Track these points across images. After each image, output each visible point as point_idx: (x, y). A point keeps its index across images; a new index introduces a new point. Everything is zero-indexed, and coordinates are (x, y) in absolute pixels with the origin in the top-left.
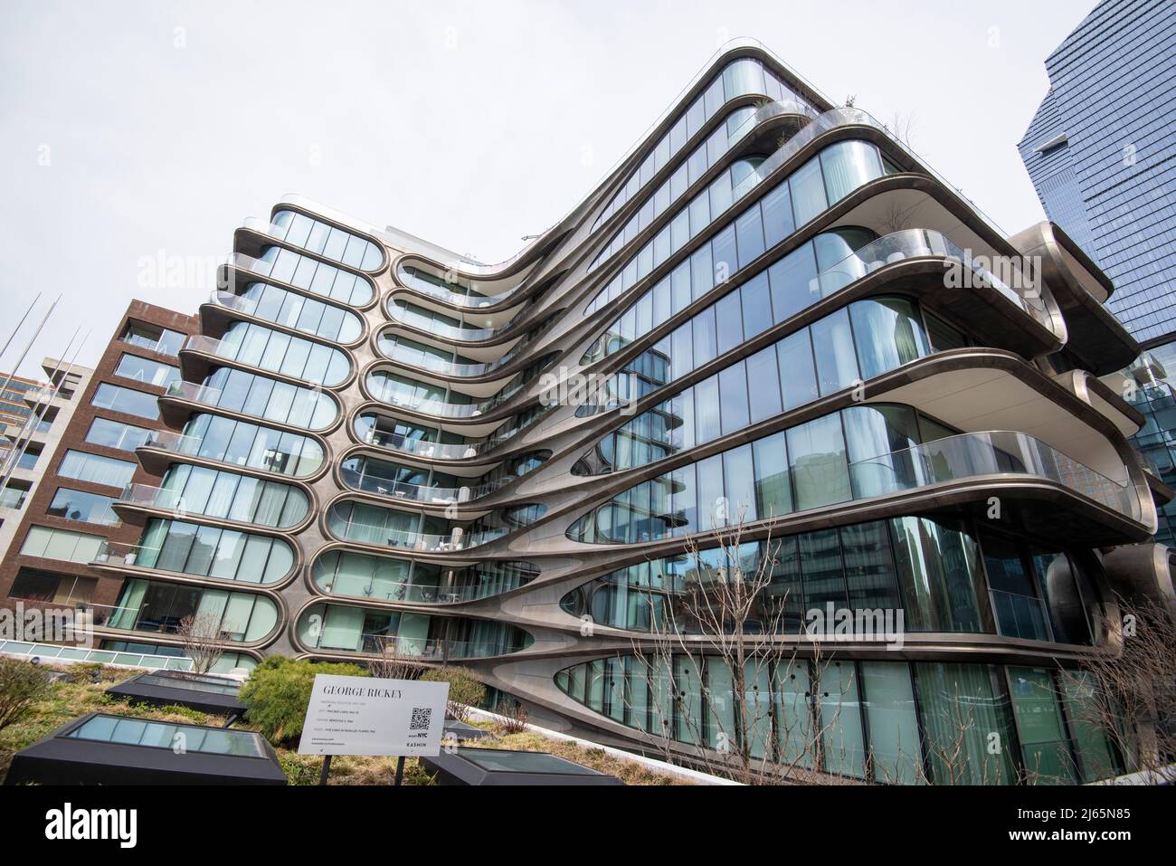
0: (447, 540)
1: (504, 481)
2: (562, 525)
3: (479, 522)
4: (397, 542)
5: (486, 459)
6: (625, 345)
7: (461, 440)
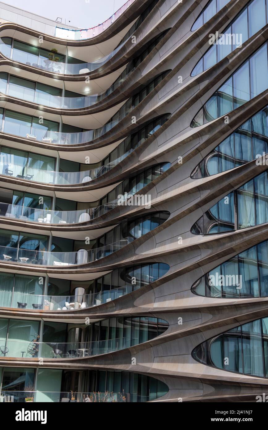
0: (72, 300)
1: (121, 243)
2: (187, 282)
3: (99, 281)
4: (26, 304)
5: (101, 223)
6: (238, 106)
7: (74, 206)
